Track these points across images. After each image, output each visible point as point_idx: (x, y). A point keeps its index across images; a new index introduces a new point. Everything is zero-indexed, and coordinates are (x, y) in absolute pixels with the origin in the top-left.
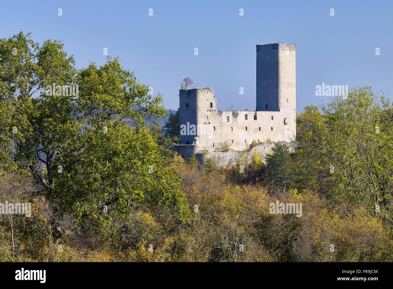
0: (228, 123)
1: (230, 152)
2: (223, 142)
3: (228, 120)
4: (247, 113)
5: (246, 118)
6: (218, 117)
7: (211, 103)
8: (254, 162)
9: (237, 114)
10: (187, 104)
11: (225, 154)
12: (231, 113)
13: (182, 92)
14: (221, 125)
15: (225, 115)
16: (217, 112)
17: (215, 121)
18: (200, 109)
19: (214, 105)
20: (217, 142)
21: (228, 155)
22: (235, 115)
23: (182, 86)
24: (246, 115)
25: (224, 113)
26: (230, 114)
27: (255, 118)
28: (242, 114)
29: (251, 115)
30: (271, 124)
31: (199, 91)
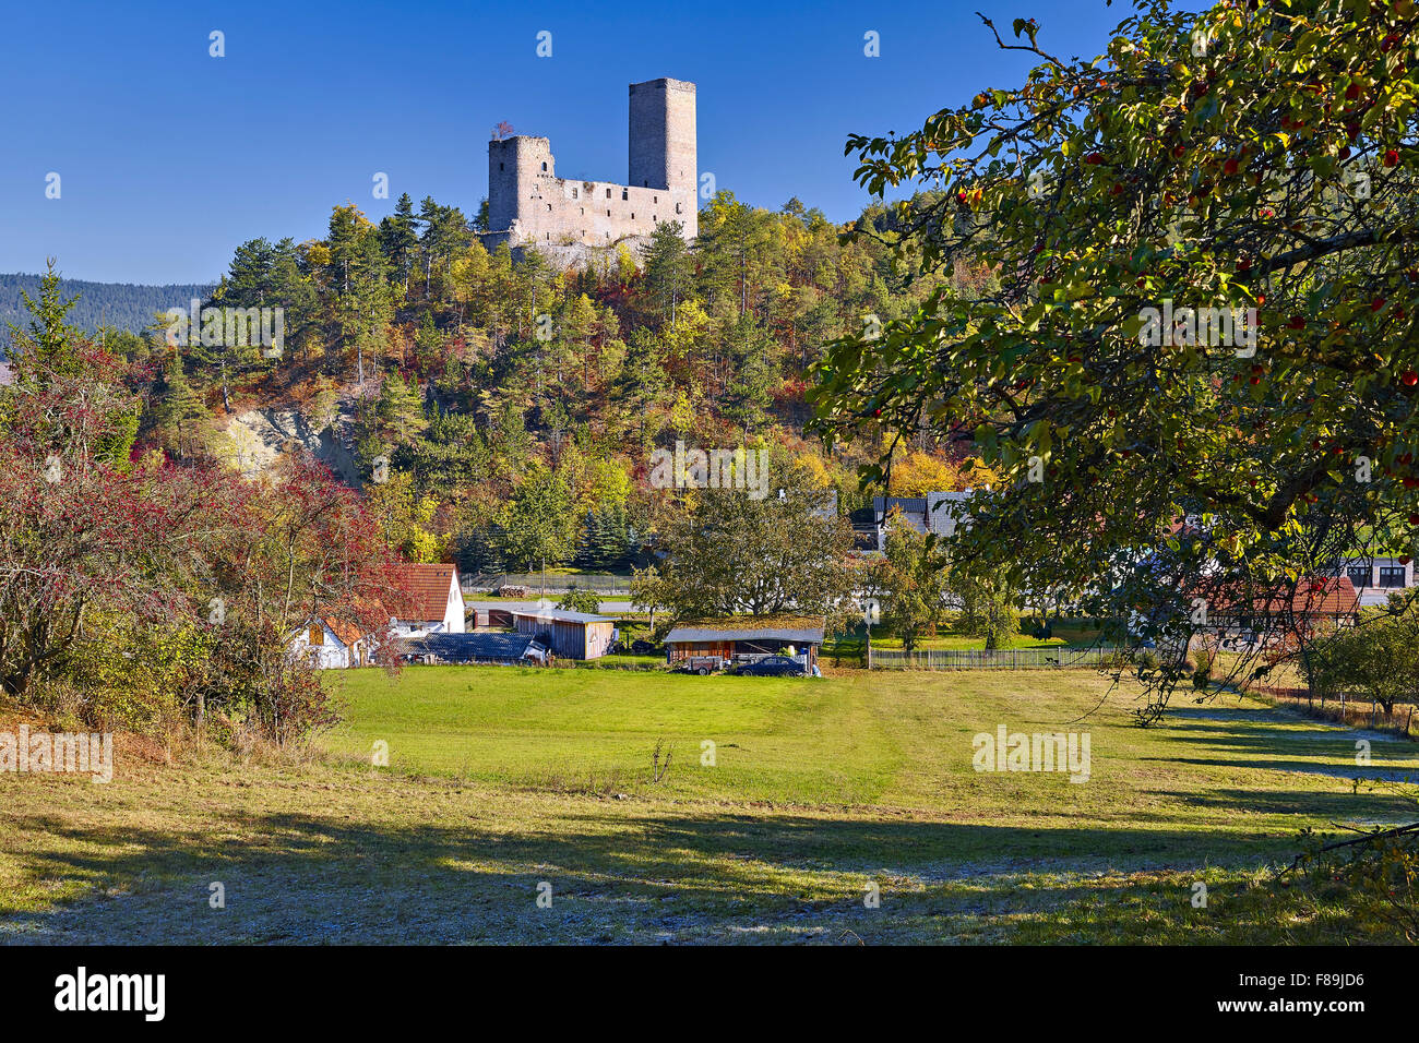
0: (576, 201)
1: (577, 246)
2: (565, 232)
3: (576, 196)
4: (609, 186)
5: (609, 196)
6: (557, 188)
7: (545, 164)
8: (619, 262)
9: (593, 186)
10: (502, 165)
11: (567, 249)
12: (581, 183)
13: (493, 145)
14: (563, 202)
15: (569, 185)
16: (555, 179)
17: (550, 191)
18: (524, 171)
19: (550, 167)
20: (555, 231)
21: (573, 251)
22: (589, 189)
23: (494, 136)
24: (608, 190)
25: (567, 182)
26: (579, 185)
27: (625, 197)
28: (600, 188)
29: (618, 190)
30: (654, 210)
31: (523, 141)
